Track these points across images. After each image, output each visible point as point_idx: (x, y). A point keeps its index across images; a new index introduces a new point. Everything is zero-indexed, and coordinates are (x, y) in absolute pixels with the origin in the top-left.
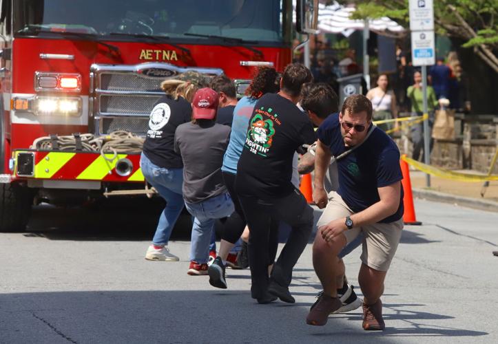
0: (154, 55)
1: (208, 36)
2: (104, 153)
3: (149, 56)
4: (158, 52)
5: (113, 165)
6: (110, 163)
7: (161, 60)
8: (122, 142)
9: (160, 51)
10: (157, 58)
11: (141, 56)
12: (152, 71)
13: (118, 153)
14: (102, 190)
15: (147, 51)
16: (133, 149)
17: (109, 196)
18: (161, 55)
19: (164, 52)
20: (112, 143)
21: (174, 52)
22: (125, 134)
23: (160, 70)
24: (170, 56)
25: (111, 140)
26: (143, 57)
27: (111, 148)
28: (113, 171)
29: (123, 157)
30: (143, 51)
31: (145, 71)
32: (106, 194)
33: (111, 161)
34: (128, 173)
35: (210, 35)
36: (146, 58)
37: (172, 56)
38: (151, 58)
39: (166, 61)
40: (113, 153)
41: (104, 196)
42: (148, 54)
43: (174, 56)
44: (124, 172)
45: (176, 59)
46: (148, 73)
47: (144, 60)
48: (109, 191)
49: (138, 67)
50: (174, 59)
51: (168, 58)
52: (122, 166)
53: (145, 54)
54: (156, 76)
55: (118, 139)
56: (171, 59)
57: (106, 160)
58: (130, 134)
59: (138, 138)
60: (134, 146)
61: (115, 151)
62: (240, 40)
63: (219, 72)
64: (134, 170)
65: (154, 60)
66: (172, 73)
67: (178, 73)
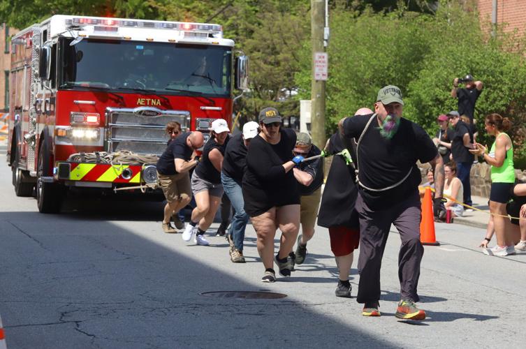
0: (146, 102)
1: (180, 91)
2: (114, 164)
3: (143, 103)
4: (148, 100)
5: (120, 173)
6: (117, 171)
7: (150, 105)
8: (126, 158)
9: (150, 100)
10: (148, 104)
12: (145, 112)
13: (123, 164)
14: (113, 188)
15: (142, 99)
16: (132, 162)
17: (117, 191)
18: (150, 102)
19: (153, 100)
20: (119, 158)
21: (159, 100)
22: (127, 152)
23: (150, 111)
25: (118, 156)
26: (139, 103)
27: (118, 161)
28: (120, 176)
29: (126, 167)
30: (139, 99)
31: (140, 112)
33: (118, 169)
34: (129, 178)
36: (141, 104)
37: (157, 103)
39: (154, 106)
40: (119, 164)
41: (114, 191)
42: (142, 101)
43: (159, 103)
44: (127, 177)
45: (160, 105)
46: (142, 113)
47: (139, 105)
48: (117, 188)
49: (136, 110)
51: (155, 104)
52: (125, 173)
53: (140, 101)
54: (147, 115)
55: (123, 155)
56: (157, 105)
57: (114, 168)
58: (131, 152)
59: (136, 155)
60: (133, 160)
61: (121, 163)
62: (201, 93)
63: (187, 113)
64: (133, 175)
65: (146, 105)
66: (157, 114)
67: (161, 114)
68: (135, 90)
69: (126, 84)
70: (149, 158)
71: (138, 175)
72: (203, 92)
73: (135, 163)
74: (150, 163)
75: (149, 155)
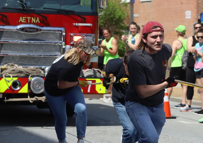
0: (27, 20)
1: (56, 9)
2: (6, 77)
3: (24, 21)
4: (29, 18)
5: (10, 84)
6: (8, 83)
7: (30, 23)
8: (13, 70)
9: (30, 18)
10: (29, 22)
11: (20, 20)
12: (27, 29)
13: (13, 77)
14: (3, 98)
15: (23, 18)
16: (20, 74)
17: (7, 102)
18: (31, 20)
19: (33, 18)
20: (7, 71)
21: (38, 18)
22: (13, 65)
23: (31, 28)
24: (36, 21)
25: (6, 69)
26: (21, 21)
27: (7, 74)
28: (10, 87)
29: (15, 79)
30: (21, 18)
31: (22, 29)
32: (6, 100)
33: (9, 82)
34: (18, 88)
35: (57, 9)
36: (23, 21)
37: (37, 21)
38: (25, 22)
39: (34, 23)
40: (10, 77)
41: (5, 102)
42: (23, 19)
44: (16, 88)
45: (39, 22)
46: (24, 30)
47: (21, 23)
48: (7, 99)
49: (19, 27)
50: (38, 22)
51: (34, 22)
52: (15, 84)
53: (22, 19)
54: (29, 32)
55: (10, 68)
56: (36, 22)
57: (6, 80)
58: (16, 65)
59: (21, 68)
60: (20, 72)
61: (11, 75)
62: (74, 11)
63: (63, 29)
64: (22, 86)
65: (27, 23)
66: (37, 30)
67: (41, 30)
68: (16, 9)
69: (7, 5)
70: (34, 70)
71: (26, 86)
72: (76, 11)
73: (22, 75)
74: (35, 74)
75: (32, 67)
